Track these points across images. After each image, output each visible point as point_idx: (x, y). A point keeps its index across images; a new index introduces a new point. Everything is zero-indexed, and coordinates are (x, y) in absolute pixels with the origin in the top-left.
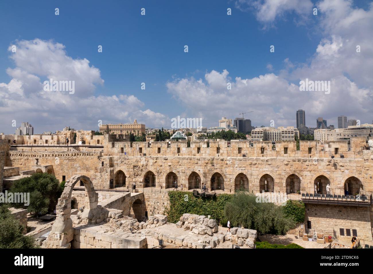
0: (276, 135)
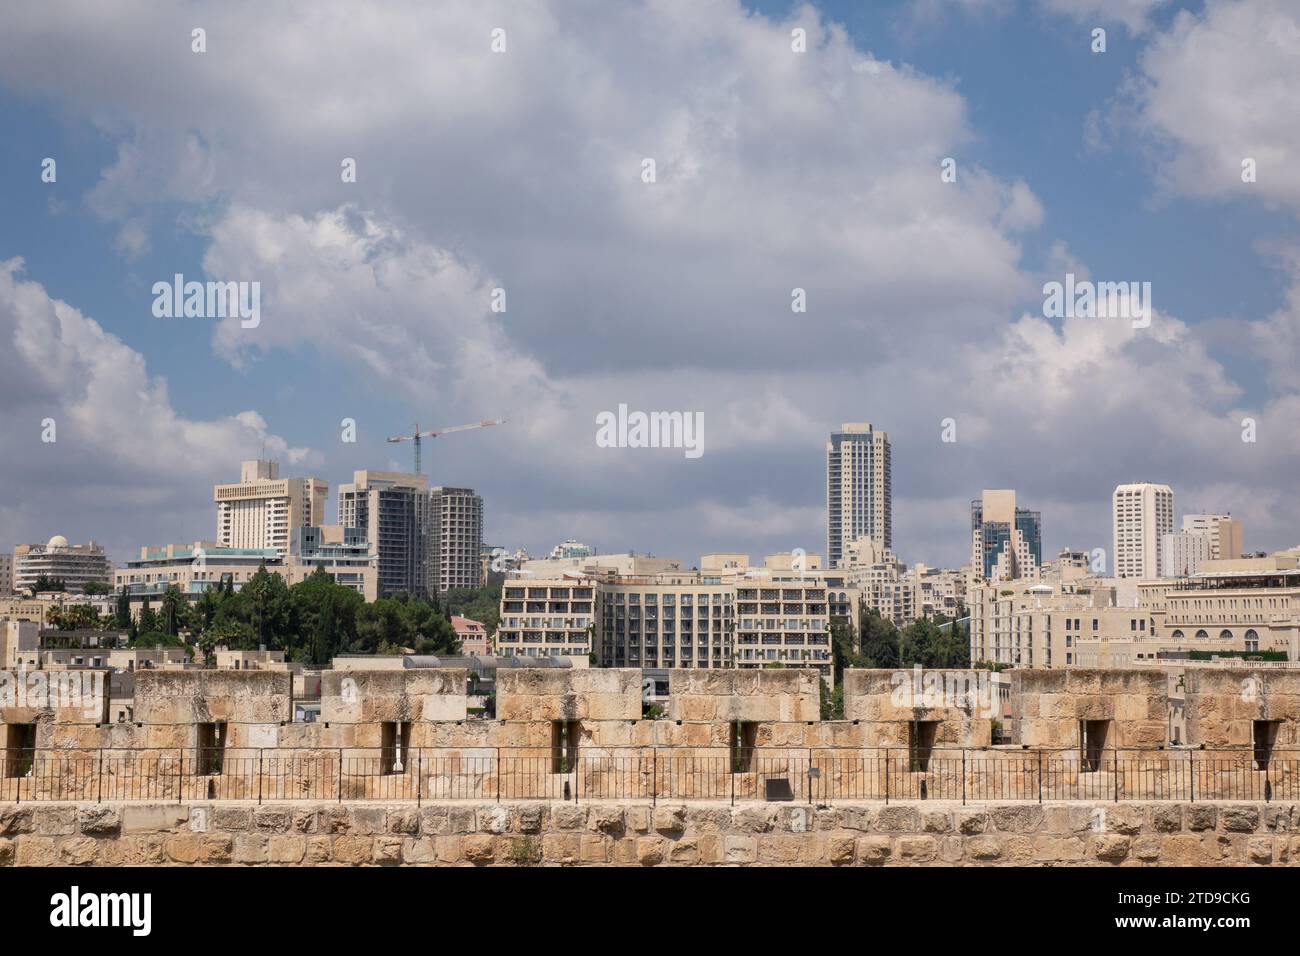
0: (688, 624)
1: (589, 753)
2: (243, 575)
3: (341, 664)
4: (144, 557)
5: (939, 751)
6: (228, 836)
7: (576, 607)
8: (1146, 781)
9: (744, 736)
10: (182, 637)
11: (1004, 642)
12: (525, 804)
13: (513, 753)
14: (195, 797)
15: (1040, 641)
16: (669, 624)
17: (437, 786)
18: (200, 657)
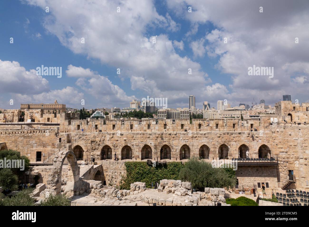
0: (175, 115)
1: (167, 127)
2: (133, 110)
3: (142, 119)
4: (123, 109)
5: (202, 127)
6: (133, 135)
7: (165, 113)
8: (222, 130)
9: (182, 126)
10: (127, 116)
11: (207, 116)
12: (161, 132)
13: (160, 127)
14: (130, 131)
15: (210, 116)
16: (174, 115)
17: (153, 130)
18: (129, 118)
